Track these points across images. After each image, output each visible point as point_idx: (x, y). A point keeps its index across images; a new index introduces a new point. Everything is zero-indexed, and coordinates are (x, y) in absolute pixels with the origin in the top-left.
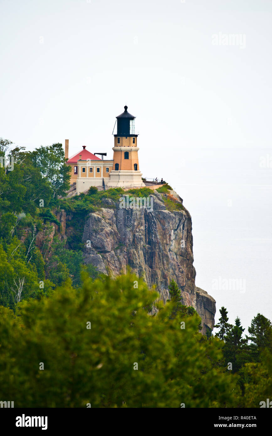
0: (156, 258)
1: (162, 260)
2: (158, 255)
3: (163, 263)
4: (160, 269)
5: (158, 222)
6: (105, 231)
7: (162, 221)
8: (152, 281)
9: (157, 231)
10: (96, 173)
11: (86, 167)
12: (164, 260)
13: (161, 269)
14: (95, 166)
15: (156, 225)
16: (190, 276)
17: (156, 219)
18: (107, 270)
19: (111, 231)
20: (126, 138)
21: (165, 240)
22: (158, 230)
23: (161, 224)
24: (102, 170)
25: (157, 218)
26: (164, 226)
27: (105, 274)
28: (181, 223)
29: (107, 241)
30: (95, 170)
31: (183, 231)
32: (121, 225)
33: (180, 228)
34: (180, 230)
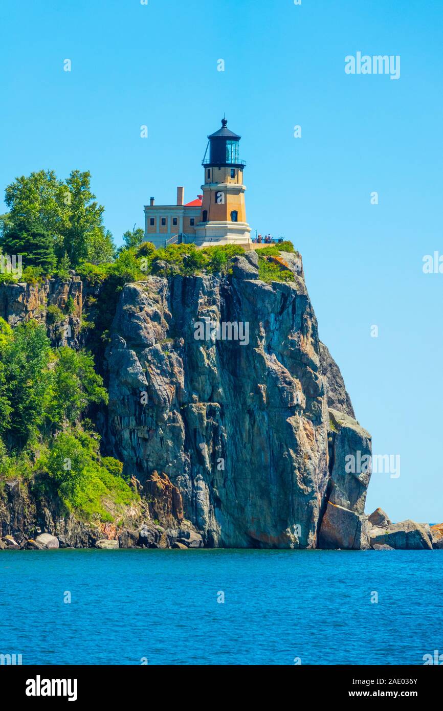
0: (242, 359)
1: (252, 362)
2: (245, 354)
3: (255, 367)
4: (249, 378)
5: (245, 299)
6: (146, 312)
7: (252, 298)
8: (235, 396)
9: (243, 314)
10: (171, 226)
11: (156, 216)
12: (256, 362)
13: (252, 377)
14: (169, 215)
15: (240, 305)
16: (312, 392)
17: (241, 294)
18: (147, 375)
19: (156, 312)
20: (220, 169)
21: (257, 330)
22: (244, 312)
23: (250, 303)
24: (180, 222)
25: (244, 293)
26: (256, 307)
27: (141, 381)
28: (288, 303)
29: (146, 328)
30: (169, 222)
31: (293, 316)
32: (178, 302)
33: (288, 312)
34: (288, 314)
